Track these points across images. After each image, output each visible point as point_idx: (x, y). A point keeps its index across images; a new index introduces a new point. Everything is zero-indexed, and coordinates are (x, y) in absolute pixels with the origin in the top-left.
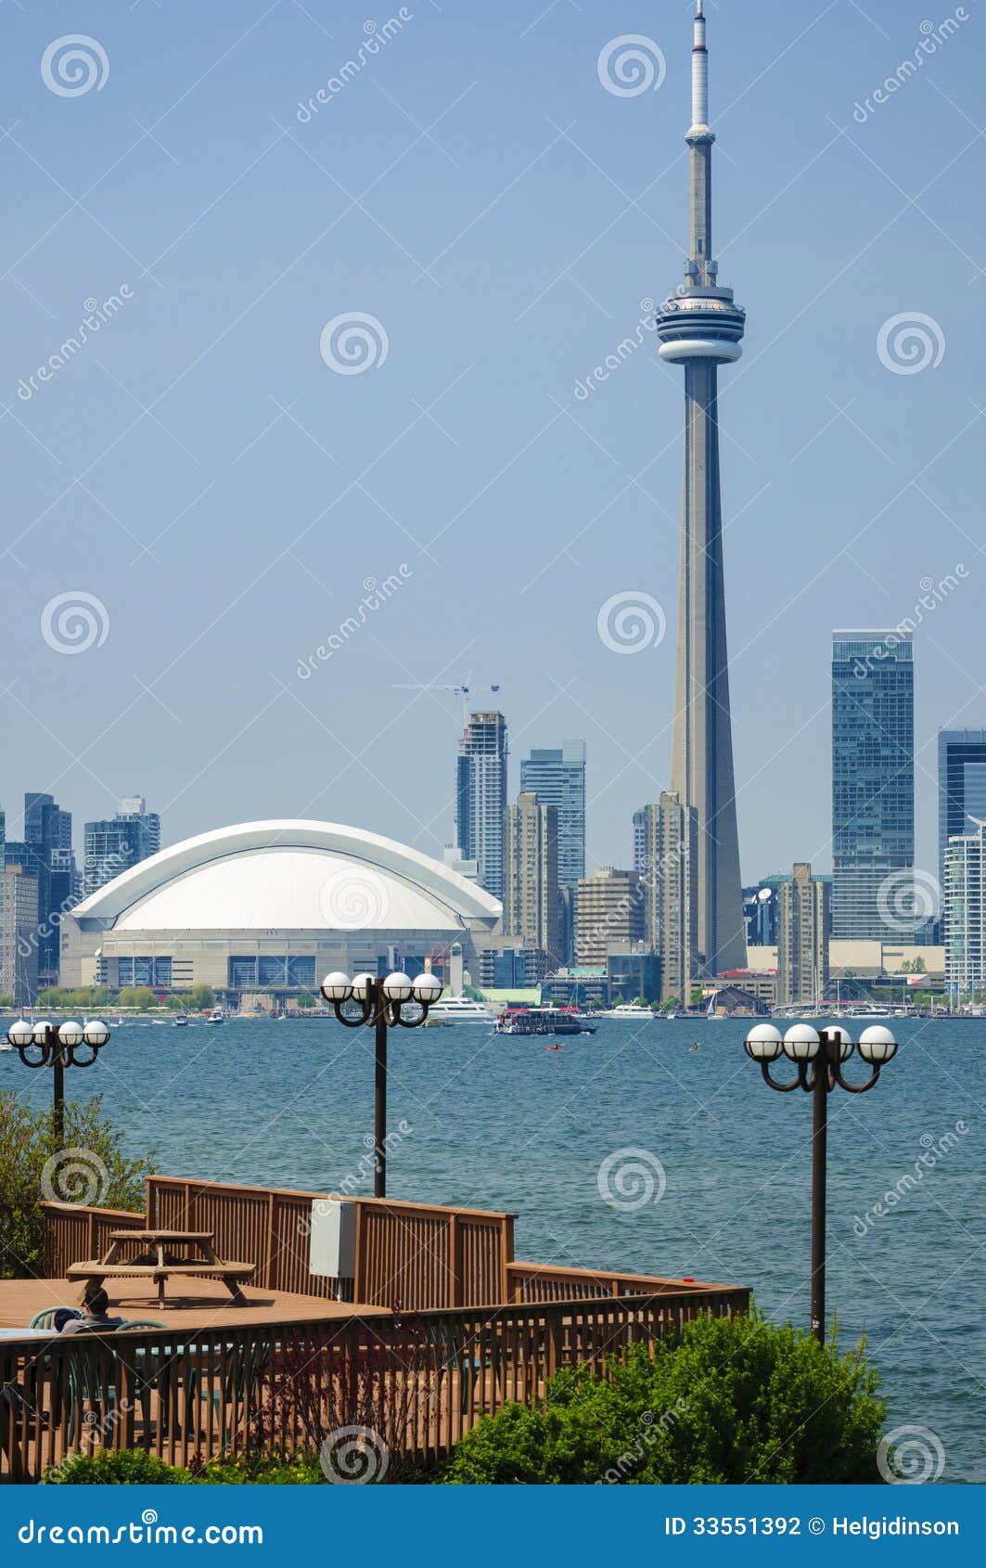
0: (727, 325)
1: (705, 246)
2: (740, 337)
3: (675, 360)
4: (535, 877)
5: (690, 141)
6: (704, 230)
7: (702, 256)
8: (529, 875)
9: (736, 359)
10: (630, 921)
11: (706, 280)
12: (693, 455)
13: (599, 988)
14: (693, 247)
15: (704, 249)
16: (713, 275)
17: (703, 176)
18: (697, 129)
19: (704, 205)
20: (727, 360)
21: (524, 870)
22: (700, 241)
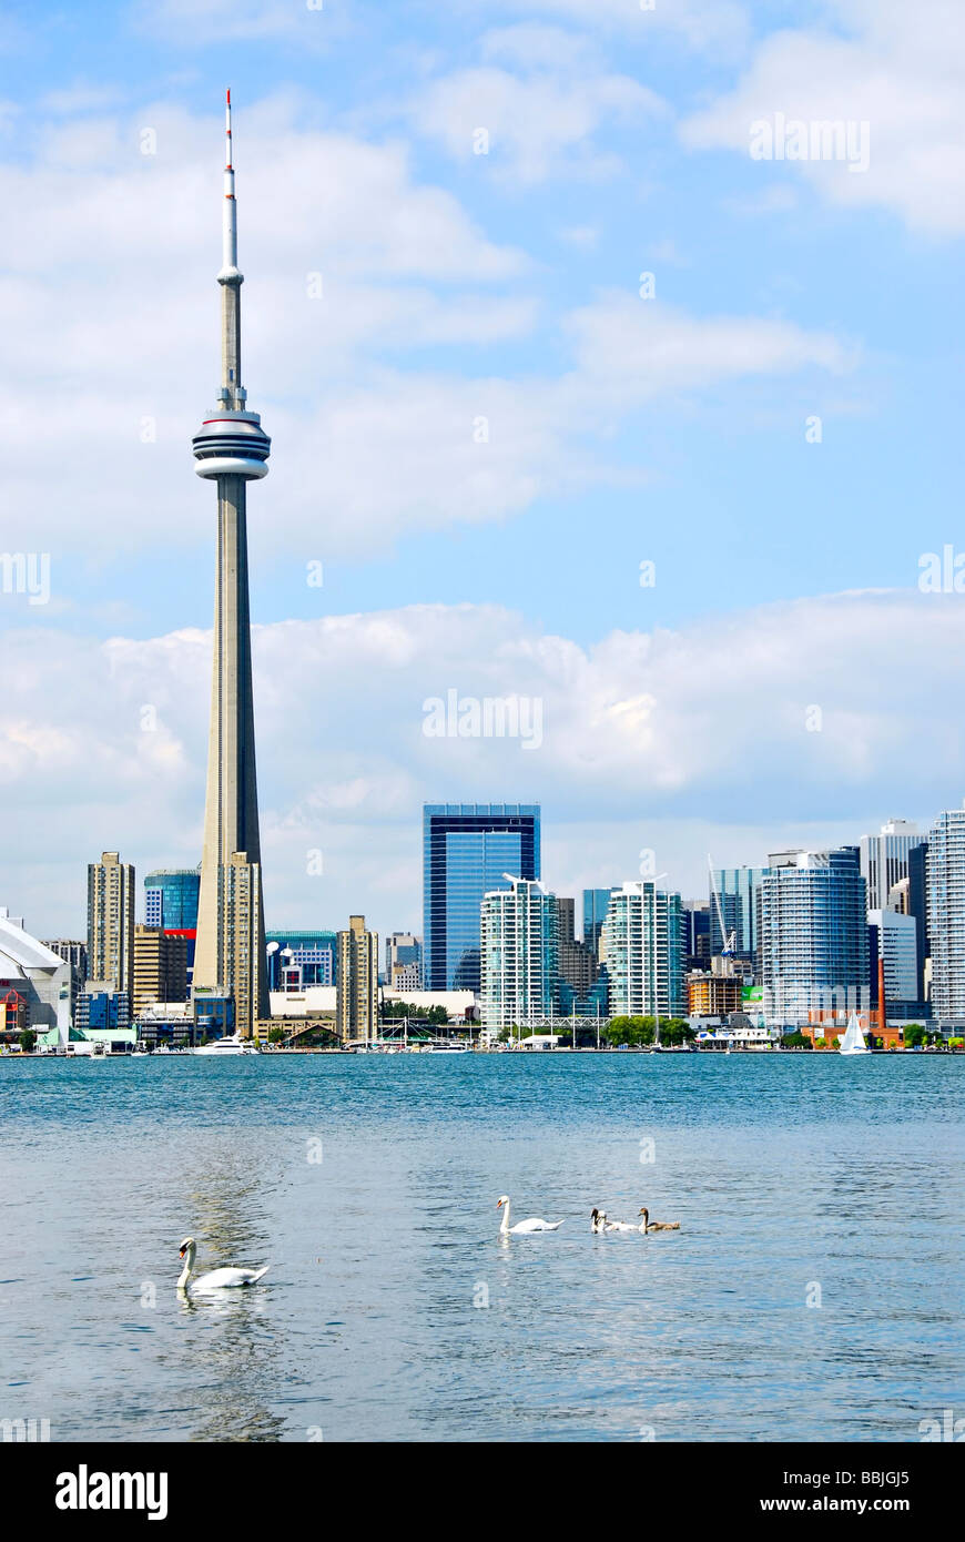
0: (256, 447)
1: (235, 374)
2: (267, 457)
3: (208, 476)
4: (118, 929)
5: (222, 282)
6: (235, 361)
7: (234, 384)
8: (112, 927)
9: (263, 476)
10: (159, 971)
11: (237, 405)
12: (225, 560)
13: (186, 1028)
14: (224, 376)
15: (234, 377)
16: (243, 401)
17: (233, 313)
18: (228, 271)
19: (235, 339)
20: (255, 477)
21: (107, 924)
22: (231, 371)
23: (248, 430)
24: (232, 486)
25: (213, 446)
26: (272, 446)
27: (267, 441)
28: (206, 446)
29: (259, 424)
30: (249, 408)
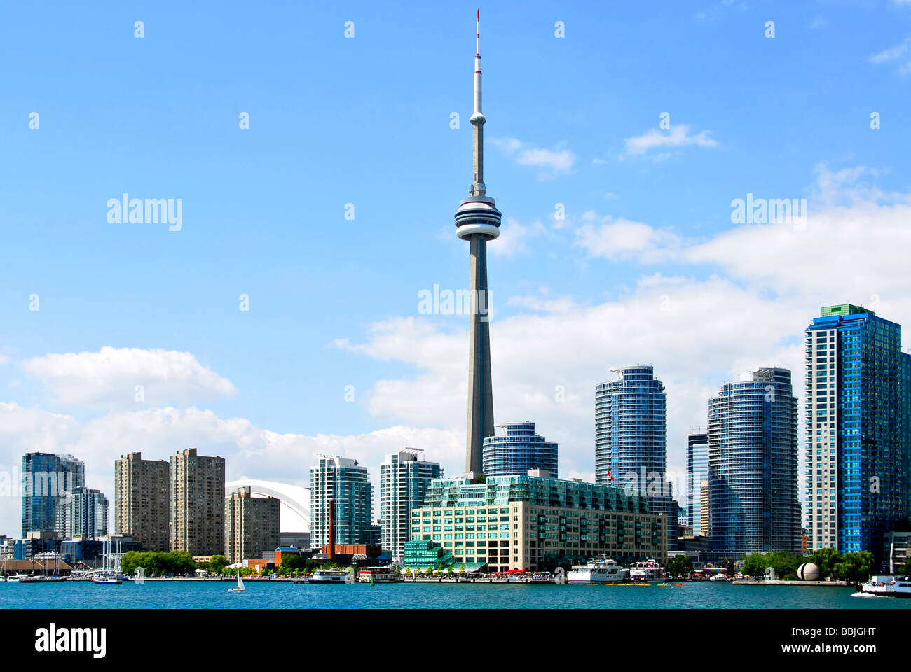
0: (492, 218)
1: (478, 176)
2: (499, 224)
3: (466, 237)
5: (472, 121)
6: (477, 168)
7: (476, 182)
9: (497, 237)
15: (477, 178)
16: (483, 191)
17: (477, 140)
18: (476, 115)
20: (491, 237)
22: (476, 174)
23: (486, 207)
24: (478, 242)
25: (466, 217)
26: (502, 219)
27: (499, 214)
28: (463, 218)
29: (494, 205)
30: (487, 195)
